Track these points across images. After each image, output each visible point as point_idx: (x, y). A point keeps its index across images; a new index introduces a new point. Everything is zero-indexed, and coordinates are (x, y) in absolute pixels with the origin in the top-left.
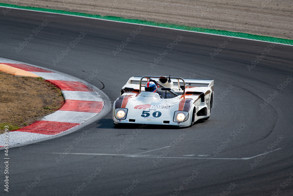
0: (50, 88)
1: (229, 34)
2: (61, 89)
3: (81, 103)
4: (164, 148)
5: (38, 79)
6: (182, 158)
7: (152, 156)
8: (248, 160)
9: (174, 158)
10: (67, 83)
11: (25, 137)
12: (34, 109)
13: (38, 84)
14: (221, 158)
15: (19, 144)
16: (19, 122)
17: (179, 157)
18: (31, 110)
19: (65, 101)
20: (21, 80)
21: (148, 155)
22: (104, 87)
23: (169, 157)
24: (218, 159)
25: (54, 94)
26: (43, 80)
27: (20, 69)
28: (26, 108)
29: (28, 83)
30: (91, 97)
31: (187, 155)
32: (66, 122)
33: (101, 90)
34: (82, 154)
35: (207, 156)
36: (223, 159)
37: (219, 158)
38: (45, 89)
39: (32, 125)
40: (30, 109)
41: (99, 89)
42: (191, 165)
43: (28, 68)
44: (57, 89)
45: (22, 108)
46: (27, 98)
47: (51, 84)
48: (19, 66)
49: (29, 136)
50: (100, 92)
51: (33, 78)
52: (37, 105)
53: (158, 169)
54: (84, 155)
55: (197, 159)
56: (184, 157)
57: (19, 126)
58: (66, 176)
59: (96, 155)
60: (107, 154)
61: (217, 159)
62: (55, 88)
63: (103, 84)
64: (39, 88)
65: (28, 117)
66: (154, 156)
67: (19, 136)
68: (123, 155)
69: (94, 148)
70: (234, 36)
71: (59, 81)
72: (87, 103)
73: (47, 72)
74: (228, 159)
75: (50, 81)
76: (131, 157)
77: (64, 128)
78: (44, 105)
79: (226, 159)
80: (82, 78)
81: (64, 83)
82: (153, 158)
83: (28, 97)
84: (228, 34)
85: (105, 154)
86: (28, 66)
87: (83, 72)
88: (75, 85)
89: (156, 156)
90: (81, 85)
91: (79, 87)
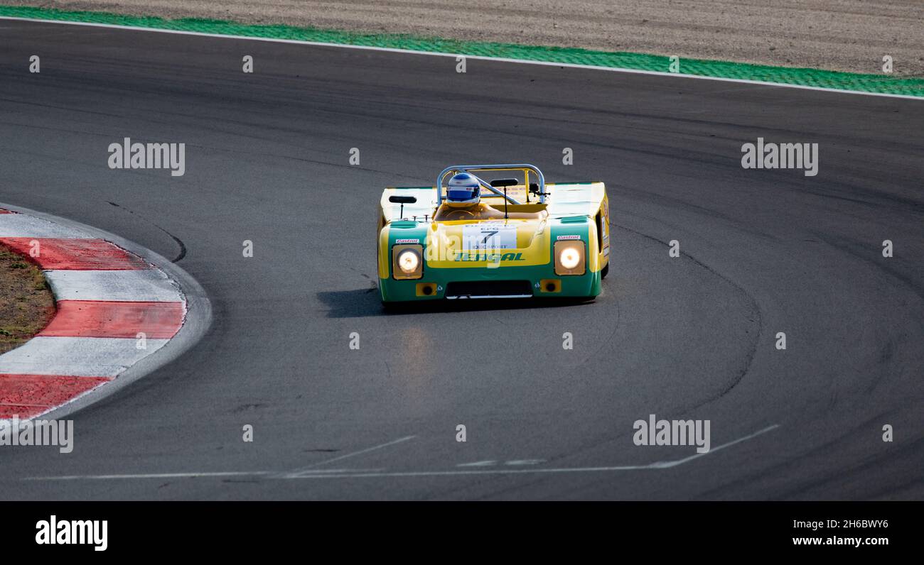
0: (6, 265)
1: (588, 59)
2: (41, 268)
3: (109, 309)
4: (391, 443)
6: (453, 473)
7: (354, 473)
8: (673, 468)
9: (428, 473)
10: (61, 246)
14: (581, 466)
17: (445, 470)
19: (56, 306)
21: (340, 471)
22: (184, 251)
23: (411, 474)
24: (574, 470)
25: (19, 285)
30: (142, 289)
31: (469, 461)
32: (64, 375)
33: (173, 262)
35: (534, 462)
37: (576, 467)
41: (169, 259)
44: (30, 268)
47: (8, 253)
50: (172, 272)
55: (504, 475)
56: (461, 469)
59: (168, 478)
60: (204, 474)
61: (568, 472)
62: (23, 263)
63: (182, 245)
66: (359, 473)
68: (259, 473)
69: (161, 454)
70: (605, 64)
72: (130, 310)
74: (606, 468)
75: (5, 242)
76: (283, 480)
77: (59, 393)
79: (599, 471)
80: (108, 229)
81: (51, 247)
82: (357, 478)
84: (585, 61)
85: (197, 475)
87: (116, 203)
88: (88, 250)
89: (366, 470)
90: (106, 248)
91: (102, 256)
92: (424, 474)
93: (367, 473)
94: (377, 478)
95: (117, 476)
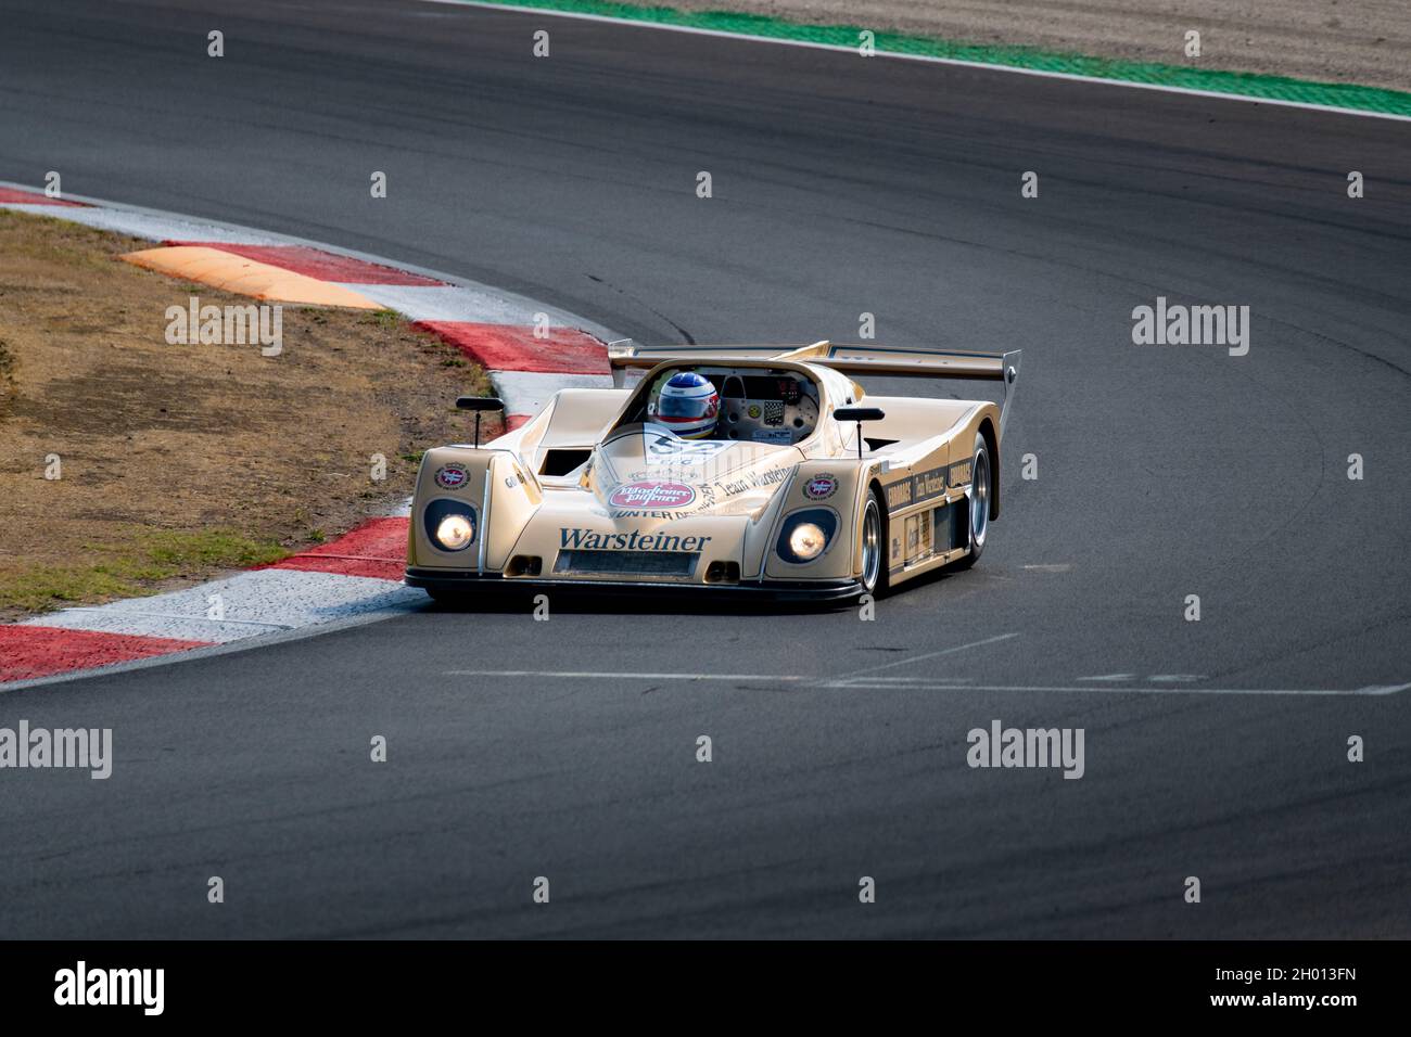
0: (434, 361)
1: (1295, 92)
2: (485, 367)
4: (983, 642)
5: (376, 318)
6: (1071, 689)
7: (927, 684)
9: (1034, 689)
10: (516, 336)
11: (314, 597)
12: (356, 460)
13: (378, 344)
14: (1258, 687)
15: (287, 628)
16: (285, 525)
17: (1059, 686)
18: (342, 468)
19: (505, 423)
20: (295, 324)
21: (907, 679)
23: (1008, 689)
24: (1248, 692)
25: (452, 391)
26: (404, 324)
27: (293, 268)
28: (320, 456)
29: (327, 339)
31: (1095, 674)
34: (590, 675)
35: (1190, 678)
36: (1269, 692)
37: (1251, 688)
38: (413, 365)
39: (351, 541)
40: (341, 464)
42: (1115, 726)
43: (331, 268)
44: (470, 366)
45: (300, 456)
46: (323, 410)
47: (439, 344)
48: (283, 255)
49: (335, 593)
51: (351, 315)
52: (371, 441)
53: (955, 743)
54: (598, 678)
55: (1146, 695)
56: (1083, 684)
57: (288, 542)
58: (512, 782)
59: (658, 679)
60: (709, 677)
61: (1239, 695)
62: (461, 359)
63: (692, 341)
64: (383, 360)
65: (332, 502)
66: (935, 684)
67: (285, 594)
68: (789, 678)
69: (648, 646)
70: (1320, 101)
71: (479, 326)
73: (420, 284)
74: (1295, 692)
75: (435, 327)
76: (826, 689)
78: (406, 443)
80: (588, 313)
81: (501, 338)
82: (931, 691)
83: (329, 404)
84: (1291, 95)
85: (700, 677)
86: (328, 258)
87: (593, 281)
88: (555, 343)
89: (947, 680)
90: (582, 342)
91: (575, 353)
92: (1029, 689)
93: (946, 684)
94: (961, 692)
95: (584, 674)
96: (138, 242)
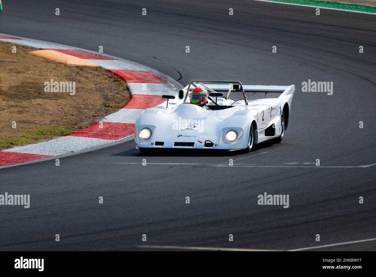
0: (112, 80)
2: (126, 82)
3: (151, 98)
4: (258, 154)
5: (96, 69)
6: (282, 167)
7: (244, 165)
9: (272, 166)
10: (133, 73)
11: (80, 143)
12: (91, 107)
13: (97, 75)
14: (332, 166)
15: (73, 152)
16: (72, 124)
17: (279, 166)
18: (88, 109)
19: (131, 97)
20: (75, 70)
21: (239, 164)
22: (181, 77)
23: (266, 166)
24: (329, 167)
25: (117, 88)
26: (103, 70)
27: (74, 55)
28: (82, 106)
29: (83, 74)
30: (164, 91)
31: (289, 162)
32: (133, 123)
33: (177, 81)
34: (154, 164)
35: (314, 163)
36: (335, 167)
37: (330, 166)
38: (106, 81)
39: (90, 128)
40: (87, 108)
41: (175, 79)
42: (294, 176)
43: (84, 55)
44: (122, 81)
45: (76, 106)
46: (82, 93)
47: (113, 75)
48: (71, 52)
49: (86, 142)
50: (176, 85)
51: (90, 68)
52: (95, 102)
53: (251, 181)
54: (156, 164)
55: (302, 168)
56: (285, 165)
57: (73, 129)
58: (133, 192)
59: (172, 165)
60: (186, 164)
61: (327, 168)
62: (119, 79)
63: (180, 74)
64: (98, 80)
65: (85, 118)
66: (246, 165)
67: (73, 143)
68: (207, 164)
71: (124, 71)
72: (159, 99)
73: (108, 59)
74: (342, 167)
75: (112, 71)
76: (217, 167)
77: (131, 131)
78: (104, 102)
79: (339, 168)
80: (153, 67)
81: (129, 74)
82: (244, 167)
83: (84, 92)
84: (339, 7)
85: (183, 164)
86: (83, 53)
87: (154, 58)
88: (144, 75)
89: (249, 164)
90: (151, 75)
91: (149, 77)
92: (271, 166)
93: (249, 165)
94: (253, 168)
95: (152, 163)
96: (33, 49)
